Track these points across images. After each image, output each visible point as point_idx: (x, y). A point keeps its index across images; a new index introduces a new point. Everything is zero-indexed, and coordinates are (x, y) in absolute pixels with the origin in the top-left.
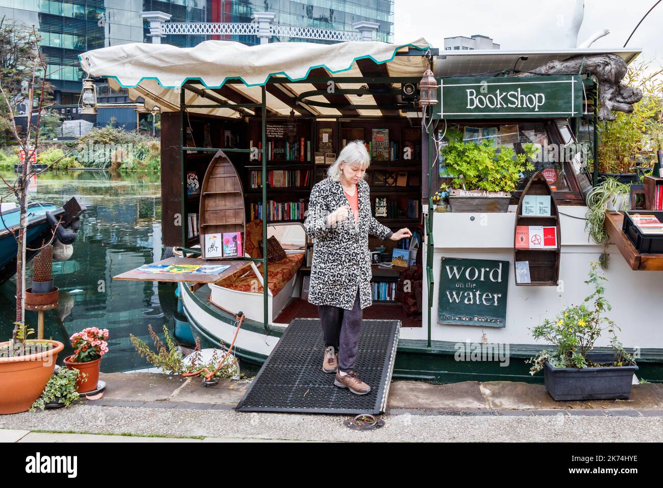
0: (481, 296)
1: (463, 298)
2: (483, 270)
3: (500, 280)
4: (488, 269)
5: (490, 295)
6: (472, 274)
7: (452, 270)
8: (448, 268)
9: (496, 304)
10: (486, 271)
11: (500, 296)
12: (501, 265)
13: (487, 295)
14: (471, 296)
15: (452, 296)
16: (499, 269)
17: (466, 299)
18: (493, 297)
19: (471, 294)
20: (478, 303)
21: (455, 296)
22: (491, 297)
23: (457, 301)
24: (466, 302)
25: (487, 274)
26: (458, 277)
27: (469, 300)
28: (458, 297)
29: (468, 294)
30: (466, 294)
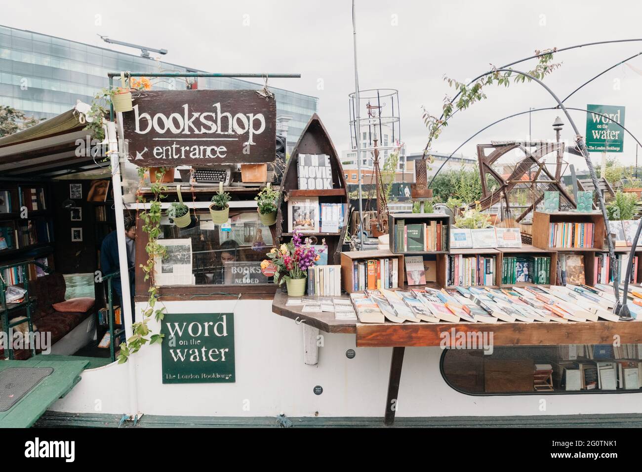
0: (207, 353)
1: (188, 356)
2: (206, 324)
3: (225, 334)
4: (211, 323)
5: (216, 350)
6: (195, 330)
7: (173, 327)
8: (169, 324)
9: (223, 359)
10: (209, 326)
11: (227, 350)
12: (224, 317)
13: (214, 351)
14: (197, 354)
15: (176, 354)
16: (223, 322)
17: (192, 357)
18: (220, 353)
19: (196, 350)
20: (204, 359)
21: (180, 354)
22: (218, 353)
23: (182, 360)
24: (192, 359)
25: (211, 328)
26: (180, 334)
27: (195, 358)
28: (183, 356)
29: (194, 352)
30: (191, 352)
